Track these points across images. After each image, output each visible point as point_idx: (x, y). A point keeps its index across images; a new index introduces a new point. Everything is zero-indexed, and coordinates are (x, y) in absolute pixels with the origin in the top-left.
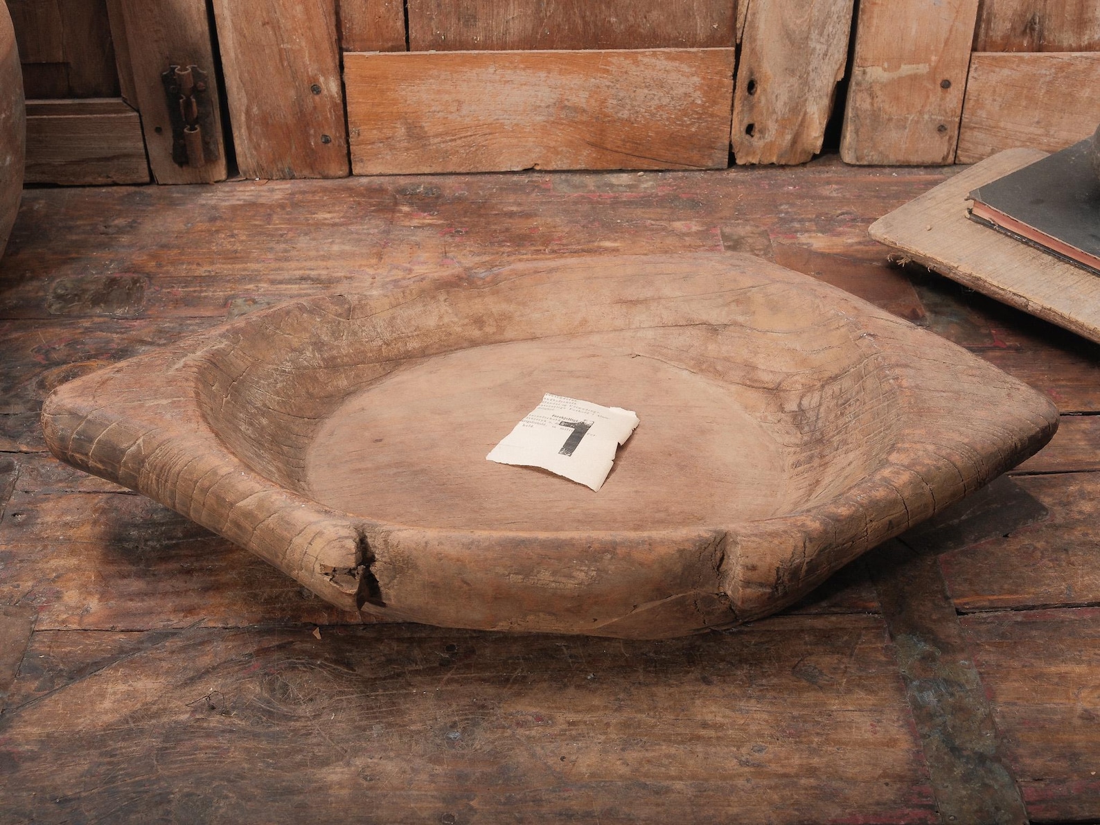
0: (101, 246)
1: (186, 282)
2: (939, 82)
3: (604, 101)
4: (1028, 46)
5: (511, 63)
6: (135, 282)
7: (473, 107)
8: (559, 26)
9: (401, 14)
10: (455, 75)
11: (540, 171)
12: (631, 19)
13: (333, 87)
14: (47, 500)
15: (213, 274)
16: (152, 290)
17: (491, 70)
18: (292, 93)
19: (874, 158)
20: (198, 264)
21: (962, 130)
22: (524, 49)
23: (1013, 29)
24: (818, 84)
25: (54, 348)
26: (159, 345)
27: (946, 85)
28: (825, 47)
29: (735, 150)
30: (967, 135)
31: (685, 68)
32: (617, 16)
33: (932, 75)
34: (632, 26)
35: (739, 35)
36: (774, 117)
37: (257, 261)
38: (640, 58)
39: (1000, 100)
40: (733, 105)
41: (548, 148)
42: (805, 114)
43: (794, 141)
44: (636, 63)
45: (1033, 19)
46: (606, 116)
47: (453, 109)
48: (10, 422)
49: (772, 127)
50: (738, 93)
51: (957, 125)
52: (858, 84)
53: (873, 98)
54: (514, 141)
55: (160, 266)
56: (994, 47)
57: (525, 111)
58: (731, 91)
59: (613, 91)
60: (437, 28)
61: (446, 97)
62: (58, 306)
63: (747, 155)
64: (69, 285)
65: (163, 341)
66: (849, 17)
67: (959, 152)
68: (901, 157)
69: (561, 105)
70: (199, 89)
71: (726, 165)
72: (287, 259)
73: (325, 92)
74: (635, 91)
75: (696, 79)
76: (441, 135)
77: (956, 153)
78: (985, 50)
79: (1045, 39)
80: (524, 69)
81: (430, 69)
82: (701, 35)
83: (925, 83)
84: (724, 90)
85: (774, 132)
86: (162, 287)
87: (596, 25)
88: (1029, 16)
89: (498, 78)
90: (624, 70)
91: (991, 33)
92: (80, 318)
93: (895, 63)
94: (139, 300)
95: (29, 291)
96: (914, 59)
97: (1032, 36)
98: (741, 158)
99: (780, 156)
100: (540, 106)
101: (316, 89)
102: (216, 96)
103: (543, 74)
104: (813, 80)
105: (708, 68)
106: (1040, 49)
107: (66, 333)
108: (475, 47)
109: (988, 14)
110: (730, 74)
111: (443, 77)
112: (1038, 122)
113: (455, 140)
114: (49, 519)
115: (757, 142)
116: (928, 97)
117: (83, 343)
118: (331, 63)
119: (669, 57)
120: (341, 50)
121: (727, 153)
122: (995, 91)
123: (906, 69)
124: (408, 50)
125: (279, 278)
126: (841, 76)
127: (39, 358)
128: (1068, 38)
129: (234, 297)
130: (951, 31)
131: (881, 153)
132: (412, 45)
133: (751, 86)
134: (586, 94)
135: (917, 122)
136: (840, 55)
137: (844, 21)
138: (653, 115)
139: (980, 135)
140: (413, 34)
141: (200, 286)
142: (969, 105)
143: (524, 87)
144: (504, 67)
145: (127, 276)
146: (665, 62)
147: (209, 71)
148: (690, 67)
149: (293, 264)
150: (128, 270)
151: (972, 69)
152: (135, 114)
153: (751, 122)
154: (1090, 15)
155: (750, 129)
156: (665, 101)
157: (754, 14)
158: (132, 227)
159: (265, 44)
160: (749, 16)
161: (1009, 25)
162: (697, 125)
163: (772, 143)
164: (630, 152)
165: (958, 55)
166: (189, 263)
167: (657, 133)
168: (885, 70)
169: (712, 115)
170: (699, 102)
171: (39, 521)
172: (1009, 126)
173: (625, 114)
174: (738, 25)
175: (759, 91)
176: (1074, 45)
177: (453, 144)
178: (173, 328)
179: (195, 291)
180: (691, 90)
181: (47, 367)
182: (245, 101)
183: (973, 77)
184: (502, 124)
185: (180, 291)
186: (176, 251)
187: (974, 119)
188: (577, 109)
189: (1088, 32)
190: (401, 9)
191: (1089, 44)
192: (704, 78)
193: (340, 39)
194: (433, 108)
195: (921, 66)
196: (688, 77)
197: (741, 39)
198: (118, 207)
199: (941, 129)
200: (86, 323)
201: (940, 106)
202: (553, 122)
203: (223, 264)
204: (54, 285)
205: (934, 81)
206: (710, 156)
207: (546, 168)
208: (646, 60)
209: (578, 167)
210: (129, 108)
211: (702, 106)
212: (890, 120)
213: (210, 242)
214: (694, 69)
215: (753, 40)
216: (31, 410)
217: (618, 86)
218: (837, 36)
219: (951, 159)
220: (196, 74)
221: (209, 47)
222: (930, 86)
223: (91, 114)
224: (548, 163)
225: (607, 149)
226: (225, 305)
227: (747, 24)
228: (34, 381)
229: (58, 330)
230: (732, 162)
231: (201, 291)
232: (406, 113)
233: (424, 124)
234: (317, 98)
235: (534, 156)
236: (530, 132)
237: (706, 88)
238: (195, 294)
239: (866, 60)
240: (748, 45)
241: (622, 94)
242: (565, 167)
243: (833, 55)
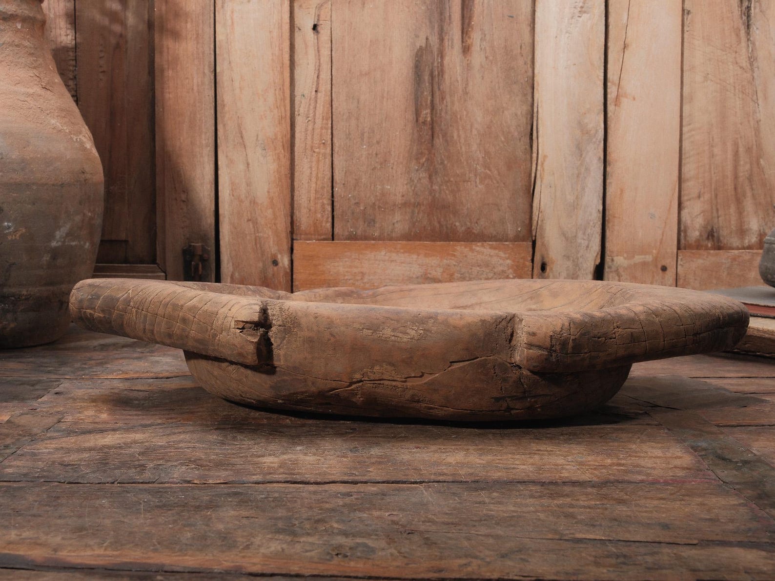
2: (660, 267)
3: (452, 275)
4: (711, 247)
5: (395, 249)
7: (371, 277)
8: (425, 227)
9: (330, 219)
10: (361, 256)
12: (468, 224)
13: (285, 261)
17: (383, 253)
18: (260, 265)
22: (403, 241)
23: (701, 235)
24: (585, 266)
27: (664, 269)
28: (586, 242)
31: (502, 254)
32: (460, 222)
33: (656, 259)
34: (468, 229)
35: (534, 234)
38: (474, 247)
39: (698, 278)
44: (472, 250)
45: (712, 229)
47: (359, 278)
50: (535, 270)
52: (610, 267)
53: (619, 275)
56: (690, 247)
57: (403, 280)
58: (531, 270)
59: (458, 269)
60: (351, 228)
61: (355, 270)
66: (600, 223)
69: (425, 277)
70: (205, 259)
73: (280, 264)
74: (471, 269)
75: (509, 262)
78: (685, 249)
79: (721, 242)
80: (403, 253)
81: (345, 252)
82: (511, 233)
83: (651, 267)
84: (526, 269)
87: (447, 227)
88: (710, 228)
89: (387, 258)
90: (464, 255)
91: (688, 239)
93: (631, 254)
96: (643, 252)
97: (713, 241)
100: (412, 278)
101: (275, 263)
102: (214, 264)
103: (415, 257)
104: (581, 263)
105: (516, 255)
106: (719, 248)
108: (374, 240)
109: (685, 227)
110: (530, 258)
111: (353, 257)
116: (654, 276)
118: (286, 246)
119: (492, 247)
120: (292, 240)
122: (695, 273)
123: (638, 259)
124: (333, 240)
126: (598, 261)
128: (736, 242)
130: (663, 235)
132: (335, 237)
133: (543, 266)
134: (440, 270)
136: (596, 247)
137: (597, 227)
140: (336, 230)
142: (680, 282)
143: (403, 265)
144: (391, 252)
146: (490, 250)
147: (212, 248)
148: (505, 254)
151: (679, 260)
152: (163, 274)
154: (746, 227)
156: (490, 274)
157: (542, 221)
159: (247, 233)
160: (539, 221)
161: (698, 234)
165: (669, 250)
168: (625, 258)
170: (511, 275)
174: (533, 227)
175: (548, 270)
176: (740, 246)
180: (506, 268)
182: (231, 269)
183: (681, 265)
188: (435, 280)
189: (747, 237)
190: (330, 216)
191: (749, 245)
192: (514, 261)
193: (292, 232)
194: (346, 278)
195: (647, 256)
196: (504, 260)
197: (535, 236)
201: (662, 282)
205: (656, 266)
208: (478, 249)
210: (160, 270)
214: (507, 255)
215: (543, 237)
217: (461, 265)
218: (594, 236)
220: (204, 249)
221: (213, 233)
222: (654, 269)
223: (137, 273)
227: (538, 227)
232: (329, 281)
234: (275, 268)
237: (515, 268)
239: (612, 252)
240: (540, 240)
241: (463, 270)
243: (592, 247)
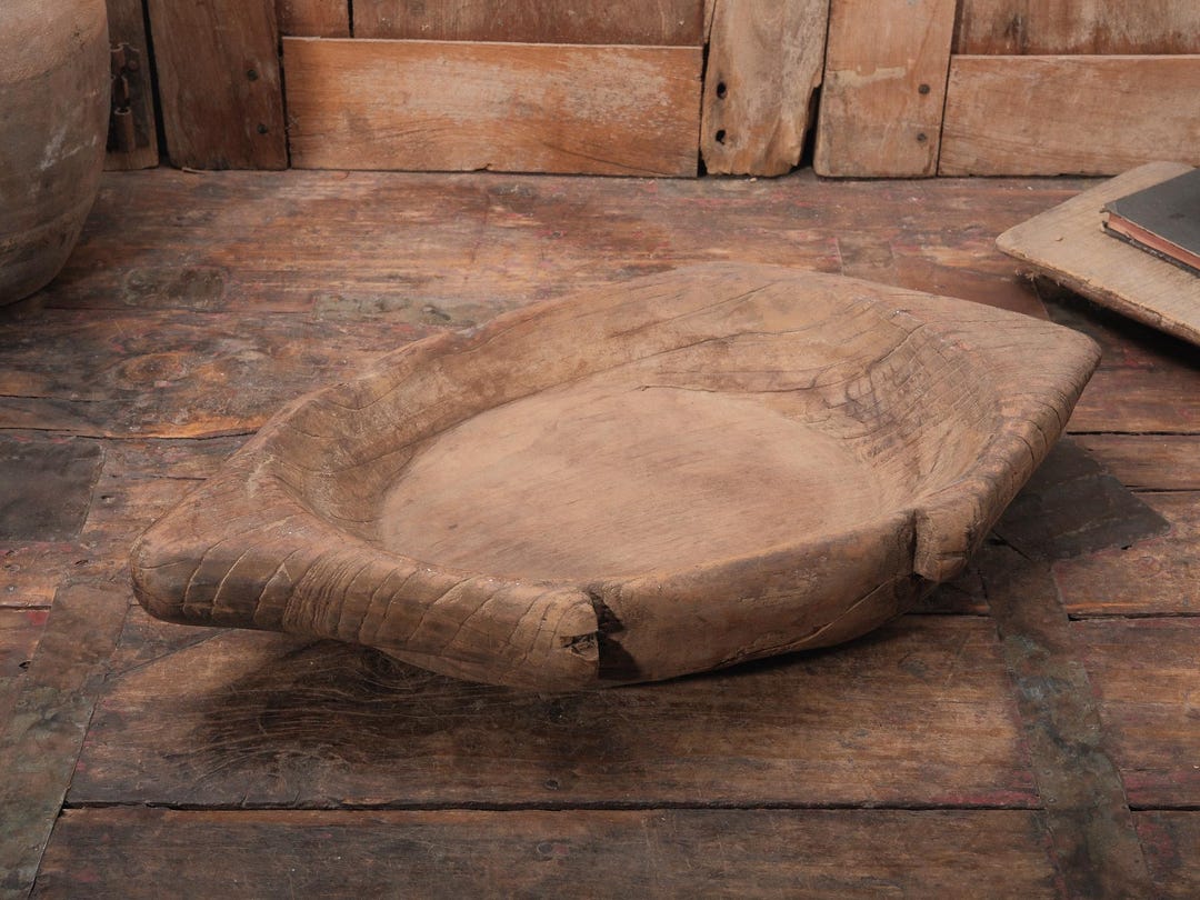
0: (176, 238)
1: (268, 277)
2: (917, 87)
3: (562, 99)
4: (1009, 49)
5: (462, 54)
6: (214, 275)
7: (420, 101)
8: (513, 17)
10: (401, 65)
11: (494, 172)
12: (590, 12)
13: (269, 72)
14: (136, 484)
15: (295, 269)
16: (232, 283)
17: (440, 61)
18: (227, 78)
19: (850, 170)
20: (279, 259)
21: (943, 139)
22: (475, 40)
23: (994, 30)
24: (793, 89)
25: (132, 339)
26: (242, 338)
27: (924, 90)
28: (799, 50)
29: (705, 158)
30: (949, 144)
31: (649, 67)
32: (576, 9)
33: (911, 76)
34: (591, 20)
35: (706, 33)
36: (747, 123)
37: (343, 257)
38: (600, 54)
39: (982, 105)
40: (701, 109)
41: (502, 147)
42: (780, 121)
43: (769, 151)
44: (596, 59)
45: (1015, 19)
46: (564, 115)
47: (400, 101)
48: (92, 409)
49: (745, 135)
50: (707, 94)
51: (938, 134)
52: (830, 88)
53: (846, 104)
54: (465, 138)
55: (239, 259)
56: (974, 50)
57: (477, 106)
58: (699, 93)
59: (572, 88)
60: (383, 15)
61: (395, 89)
62: (134, 297)
63: (718, 163)
64: (144, 276)
65: (245, 335)
67: (941, 163)
68: (879, 169)
69: (515, 102)
71: (695, 174)
72: (373, 257)
73: (262, 78)
74: (595, 90)
75: (661, 79)
76: (386, 129)
77: (938, 164)
78: (965, 53)
79: (1028, 41)
80: (476, 62)
81: (374, 58)
82: (667, 30)
83: (902, 88)
84: (690, 92)
85: (747, 140)
86: (242, 281)
87: (553, 18)
88: (1011, 17)
89: (447, 69)
90: (583, 66)
91: (971, 35)
92: (158, 309)
93: (869, 65)
94: (219, 294)
95: (102, 281)
96: (890, 62)
97: (1015, 38)
98: (712, 166)
99: (754, 166)
100: (492, 102)
101: (252, 75)
102: (148, 76)
103: (496, 68)
104: (788, 86)
105: (674, 68)
106: (1024, 52)
107: (143, 324)
108: (423, 37)
109: (968, 14)
110: (698, 75)
111: (388, 67)
112: (1025, 131)
113: (402, 135)
114: (140, 502)
115: (729, 150)
116: (906, 103)
117: (161, 335)
118: (268, 46)
119: (631, 54)
120: (279, 34)
121: (696, 161)
122: (977, 97)
123: (881, 73)
124: (352, 36)
125: (368, 275)
126: (817, 81)
127: (118, 348)
128: (1053, 40)
129: (318, 293)
130: (928, 32)
131: (857, 163)
132: (356, 31)
133: (721, 89)
134: (540, 92)
135: (895, 130)
136: (814, 58)
137: (819, 23)
138: (615, 116)
139: (962, 145)
140: (357, 20)
141: (283, 281)
142: (950, 112)
143: (475, 81)
145: (205, 269)
146: (628, 60)
147: (142, 49)
148: (655, 66)
149: (380, 263)
150: (205, 263)
151: (952, 74)
153: (722, 129)
154: (1075, 15)
155: (720, 136)
156: (628, 101)
157: (722, 12)
158: (207, 220)
159: (198, 25)
160: (715, 14)
161: (989, 26)
162: (663, 129)
163: (744, 152)
164: (590, 155)
165: (936, 58)
166: (270, 258)
167: (619, 136)
168: (858, 73)
169: (679, 119)
170: (665, 104)
171: (129, 503)
172: (994, 135)
173: (584, 114)
174: (706, 23)
175: (729, 96)
176: (1060, 48)
177: (400, 139)
178: (256, 323)
179: (277, 287)
180: (656, 91)
181: (126, 357)
182: (176, 84)
183: (954, 82)
184: (452, 121)
185: (261, 286)
186: (256, 245)
187: (956, 127)
188: (532, 107)
189: (1074, 34)
191: (1076, 46)
192: (669, 79)
193: (279, 22)
194: (377, 101)
195: (897, 69)
196: (652, 76)
197: (709, 38)
198: (190, 199)
199: (921, 138)
200: (164, 315)
201: (919, 112)
202: (507, 120)
203: (306, 259)
204: (128, 275)
205: (912, 86)
206: (678, 163)
207: (499, 169)
208: (607, 56)
209: (534, 169)
211: (669, 108)
212: (865, 128)
213: (291, 238)
214: (658, 68)
215: (721, 40)
216: (113, 397)
217: (577, 83)
218: (812, 40)
219: (933, 170)
220: (128, 52)
221: (141, 26)
222: (909, 92)
224: (501, 166)
225: (564, 151)
226: (310, 301)
227: (714, 23)
228: (114, 370)
229: (135, 321)
230: (702, 171)
231: (284, 287)
232: (349, 104)
233: (368, 117)
234: (253, 84)
235: (486, 155)
236: (482, 130)
237: (672, 89)
238: (279, 289)
239: (837, 63)
240: (716, 45)
241: (581, 92)
242: (520, 169)
243: (808, 59)
